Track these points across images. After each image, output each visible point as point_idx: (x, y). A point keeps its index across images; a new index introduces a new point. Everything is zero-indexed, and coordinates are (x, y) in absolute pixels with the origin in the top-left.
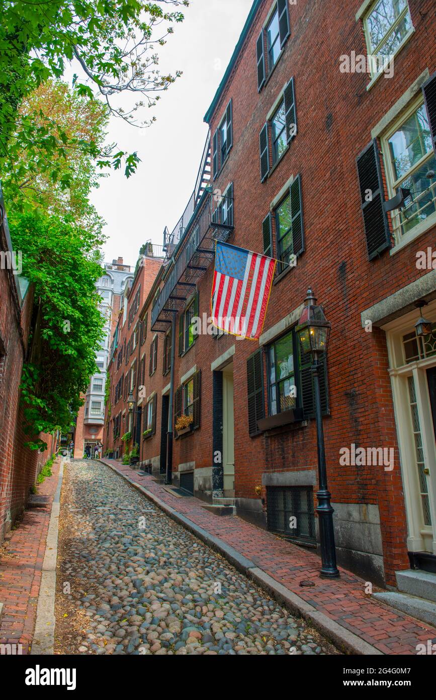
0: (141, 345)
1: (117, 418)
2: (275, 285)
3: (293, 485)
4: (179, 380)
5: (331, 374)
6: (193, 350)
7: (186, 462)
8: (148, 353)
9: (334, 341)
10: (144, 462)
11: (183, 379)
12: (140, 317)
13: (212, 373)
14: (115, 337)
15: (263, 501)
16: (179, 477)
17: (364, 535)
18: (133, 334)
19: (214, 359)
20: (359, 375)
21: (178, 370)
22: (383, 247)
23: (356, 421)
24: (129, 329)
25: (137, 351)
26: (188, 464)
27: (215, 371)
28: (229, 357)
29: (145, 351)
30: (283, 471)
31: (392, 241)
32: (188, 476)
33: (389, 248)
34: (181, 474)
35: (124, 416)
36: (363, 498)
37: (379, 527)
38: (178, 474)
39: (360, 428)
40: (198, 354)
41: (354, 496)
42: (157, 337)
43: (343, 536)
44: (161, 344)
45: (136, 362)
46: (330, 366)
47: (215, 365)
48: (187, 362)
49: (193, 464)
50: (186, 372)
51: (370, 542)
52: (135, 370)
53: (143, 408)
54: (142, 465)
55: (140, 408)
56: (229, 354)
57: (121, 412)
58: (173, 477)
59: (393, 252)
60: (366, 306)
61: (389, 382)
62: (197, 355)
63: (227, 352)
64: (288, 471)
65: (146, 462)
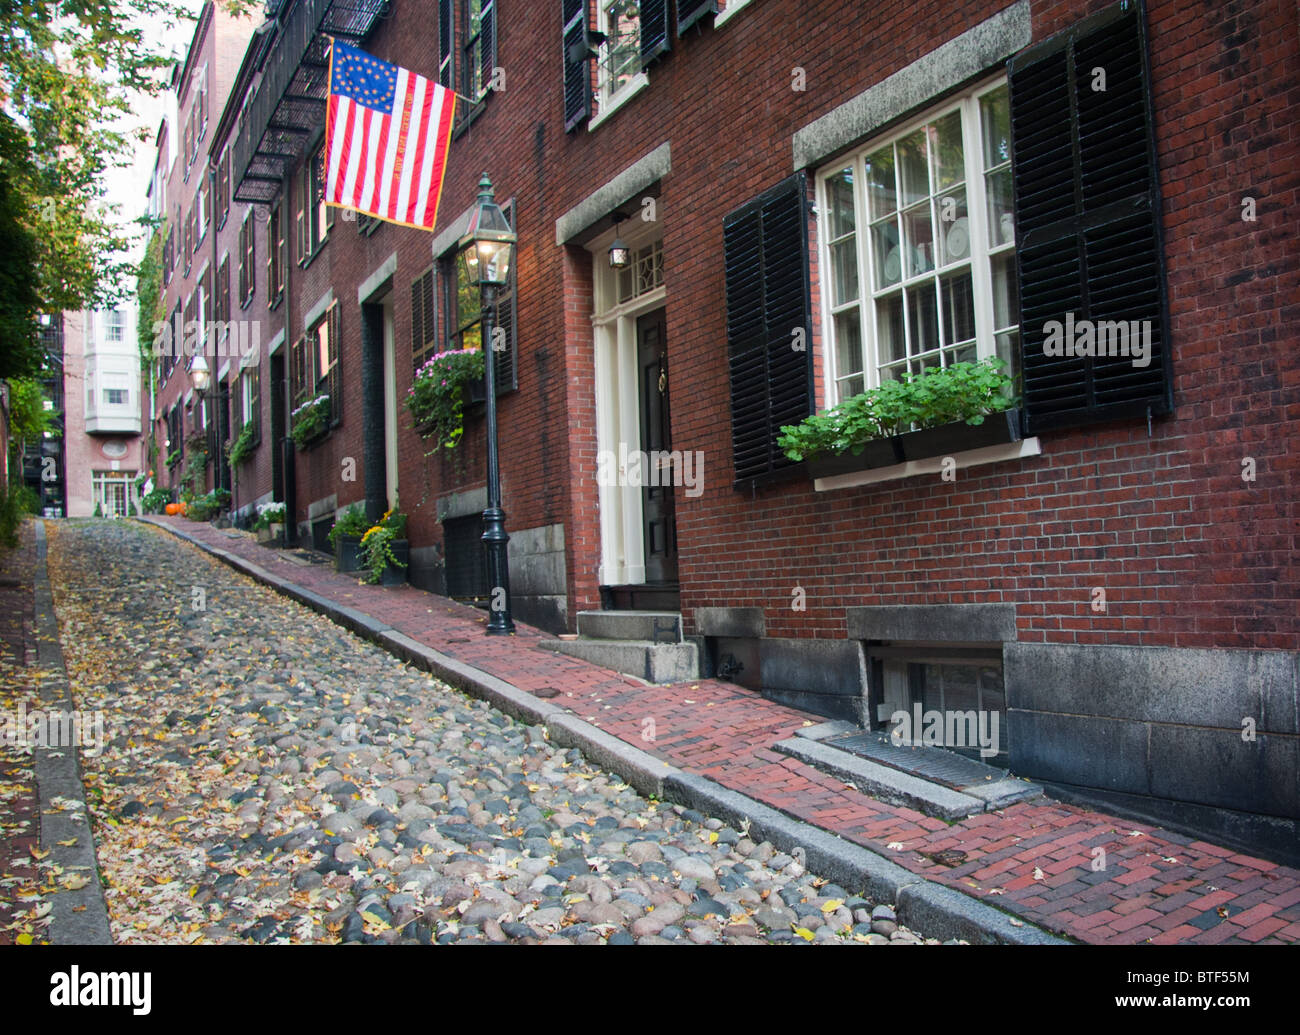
0: (217, 230)
1: (175, 411)
2: (457, 140)
3: (469, 512)
4: (301, 321)
5: (522, 320)
6: (326, 255)
7: (322, 496)
8: (235, 252)
9: (526, 264)
10: (241, 511)
11: (309, 319)
12: (211, 153)
13: (359, 310)
14: (152, 197)
15: (439, 547)
16: (310, 530)
17: (549, 570)
18: (198, 197)
19: (363, 278)
20: (551, 324)
21: (299, 300)
22: (582, 113)
23: (546, 400)
24: (186, 181)
25: (209, 243)
26: (325, 500)
27: (364, 304)
28: (387, 276)
29: (228, 247)
30: (464, 490)
31: (594, 106)
32: (324, 525)
33: (588, 118)
34: (314, 525)
35: (189, 407)
36: (551, 517)
37: (563, 554)
38: (309, 524)
39: (549, 409)
40: (335, 264)
41: (541, 516)
42: (253, 213)
43: (530, 579)
44: (262, 232)
45: (208, 271)
46: (520, 306)
47: (365, 291)
48: (316, 280)
49: (333, 498)
50: (314, 304)
51: (555, 578)
52: (208, 291)
53: (230, 385)
54: (238, 517)
55: (224, 385)
56: (388, 268)
57: (181, 400)
58: (299, 531)
59: (592, 125)
60: (562, 210)
61: (591, 337)
62: (333, 265)
63: (384, 265)
64: (469, 489)
65: (245, 510)
